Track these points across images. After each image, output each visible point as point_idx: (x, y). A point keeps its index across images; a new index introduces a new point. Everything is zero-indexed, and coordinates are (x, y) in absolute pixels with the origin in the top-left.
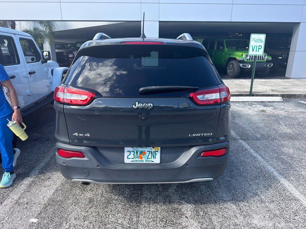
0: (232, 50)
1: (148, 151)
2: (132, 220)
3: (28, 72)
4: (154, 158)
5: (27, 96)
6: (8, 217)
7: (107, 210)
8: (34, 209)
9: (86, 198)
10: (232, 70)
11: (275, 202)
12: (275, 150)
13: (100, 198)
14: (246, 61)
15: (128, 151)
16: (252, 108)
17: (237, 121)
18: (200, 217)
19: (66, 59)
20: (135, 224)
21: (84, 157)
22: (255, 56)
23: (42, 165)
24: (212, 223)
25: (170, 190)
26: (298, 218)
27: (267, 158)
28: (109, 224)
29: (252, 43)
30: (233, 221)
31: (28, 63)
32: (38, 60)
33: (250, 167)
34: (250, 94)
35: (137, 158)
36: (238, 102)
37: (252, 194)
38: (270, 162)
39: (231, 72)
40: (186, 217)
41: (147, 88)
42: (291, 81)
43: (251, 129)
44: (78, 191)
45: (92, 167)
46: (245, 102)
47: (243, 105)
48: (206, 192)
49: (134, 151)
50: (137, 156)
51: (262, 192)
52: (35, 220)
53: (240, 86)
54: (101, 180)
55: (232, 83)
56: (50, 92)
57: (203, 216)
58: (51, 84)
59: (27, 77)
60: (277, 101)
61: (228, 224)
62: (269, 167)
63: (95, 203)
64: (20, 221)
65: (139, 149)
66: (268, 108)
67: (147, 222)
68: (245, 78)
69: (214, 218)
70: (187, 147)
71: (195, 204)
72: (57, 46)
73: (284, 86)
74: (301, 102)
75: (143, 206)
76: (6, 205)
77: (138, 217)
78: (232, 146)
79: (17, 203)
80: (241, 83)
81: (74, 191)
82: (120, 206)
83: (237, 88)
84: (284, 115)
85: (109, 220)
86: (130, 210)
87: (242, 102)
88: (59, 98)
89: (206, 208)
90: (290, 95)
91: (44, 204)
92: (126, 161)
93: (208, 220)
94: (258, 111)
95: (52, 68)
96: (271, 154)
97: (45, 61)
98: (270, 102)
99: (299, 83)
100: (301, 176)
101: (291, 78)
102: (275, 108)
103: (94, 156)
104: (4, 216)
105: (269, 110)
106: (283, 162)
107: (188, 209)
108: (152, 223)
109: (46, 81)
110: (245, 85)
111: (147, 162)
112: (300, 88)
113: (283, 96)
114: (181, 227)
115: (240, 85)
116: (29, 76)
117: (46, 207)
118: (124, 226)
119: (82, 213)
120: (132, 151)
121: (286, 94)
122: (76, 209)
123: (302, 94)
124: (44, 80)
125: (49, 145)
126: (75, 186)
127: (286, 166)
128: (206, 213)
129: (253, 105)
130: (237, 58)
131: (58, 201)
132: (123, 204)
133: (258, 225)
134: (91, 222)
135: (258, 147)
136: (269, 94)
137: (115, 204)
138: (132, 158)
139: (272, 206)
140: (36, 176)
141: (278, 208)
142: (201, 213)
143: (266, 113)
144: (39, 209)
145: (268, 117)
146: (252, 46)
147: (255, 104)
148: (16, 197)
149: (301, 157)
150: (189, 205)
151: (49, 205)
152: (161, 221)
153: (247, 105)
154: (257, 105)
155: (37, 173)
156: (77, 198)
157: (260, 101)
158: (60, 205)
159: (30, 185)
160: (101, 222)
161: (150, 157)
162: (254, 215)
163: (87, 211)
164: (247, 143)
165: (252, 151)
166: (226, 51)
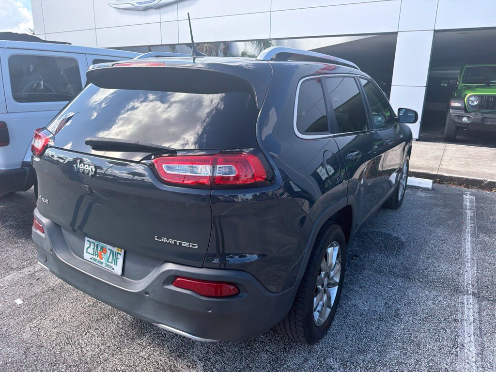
1: (109, 249)
4: (115, 264)
21: (44, 233)
35: (97, 256)
49: (94, 244)
50: (97, 253)
52: (19, 304)
91: (50, 287)
92: (85, 255)
111: (106, 267)
117: (46, 291)
120: (92, 242)
131: (65, 289)
138: (91, 254)
151: (52, 289)
158: (61, 295)
161: (110, 259)
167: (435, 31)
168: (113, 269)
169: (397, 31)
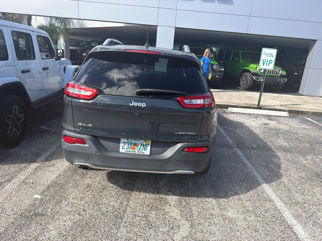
0: (248, 62)
1: (140, 144)
2: (122, 203)
3: (42, 68)
4: (145, 150)
5: (39, 90)
6: (15, 192)
7: (102, 194)
8: (38, 188)
9: (85, 183)
10: (245, 82)
11: (251, 201)
12: (266, 160)
13: (97, 185)
14: (259, 74)
15: (123, 142)
16: (257, 121)
17: (237, 131)
18: (182, 206)
19: (80, 57)
20: (124, 206)
21: (85, 144)
22: (265, 70)
23: (48, 153)
24: (192, 212)
25: (160, 183)
26: (267, 214)
27: (256, 165)
28: (102, 204)
29: (263, 57)
30: (210, 212)
31: (42, 59)
32: (52, 57)
33: (238, 172)
34: (258, 108)
35: (130, 149)
36: (245, 113)
37: (233, 193)
38: (258, 169)
39: (244, 84)
40: (170, 205)
41: (143, 90)
42: (303, 98)
43: (249, 139)
44: (78, 178)
45: (91, 153)
46: (252, 114)
47: (248, 117)
48: (192, 188)
49: (128, 143)
50: (131, 148)
51: (242, 192)
52: (39, 197)
53: (250, 99)
54: (98, 165)
55: (244, 94)
56: (61, 88)
57: (185, 205)
58: (62, 81)
59: (41, 72)
60: (283, 116)
61: (205, 213)
62: (256, 173)
63: (92, 188)
64: (26, 196)
65: (133, 142)
66: (272, 122)
67: (135, 206)
68: (257, 91)
69: (194, 209)
70: (173, 142)
71: (180, 196)
72: (72, 43)
73: (295, 102)
74: (307, 118)
75: (134, 194)
76: (14, 183)
77: (128, 202)
78: (226, 152)
79: (24, 182)
80: (252, 96)
81: (75, 177)
82: (114, 192)
83: (246, 100)
84: (285, 129)
85: (103, 202)
86: (122, 195)
87: (248, 114)
88: (69, 93)
89: (189, 200)
90: (297, 111)
91: (48, 185)
92: (121, 150)
93: (188, 209)
94: (262, 123)
95: (65, 66)
96: (261, 162)
97: (59, 58)
98: (276, 116)
99: (311, 100)
100: (282, 182)
101: (304, 95)
102: (279, 123)
103: (94, 144)
104: (12, 191)
105: (273, 124)
106: (270, 170)
107: (173, 199)
108: (139, 207)
109: (58, 77)
110: (255, 98)
111: (138, 153)
112: (309, 105)
113: (290, 112)
114: (164, 212)
115: (250, 97)
116: (42, 71)
117: (49, 188)
118: (114, 207)
119: (80, 195)
120: (127, 143)
121: (293, 110)
122: (75, 191)
123: (309, 112)
124: (56, 77)
125: (55, 138)
126: (76, 173)
127: (271, 174)
128: (188, 204)
129: (258, 118)
130: (251, 70)
131: (60, 184)
132: (116, 190)
133: (231, 216)
134: (86, 202)
135: (251, 156)
136: (277, 108)
137: (110, 190)
138: (126, 149)
139: (247, 204)
140: (41, 163)
141: (253, 205)
142: (184, 203)
143: (268, 126)
144: (43, 189)
145: (270, 130)
146: (263, 60)
147: (260, 117)
148: (23, 178)
149: (288, 167)
150: (175, 197)
151: (51, 186)
152: (148, 206)
153: (252, 118)
154: (262, 118)
155: (43, 159)
156: (77, 183)
157: (266, 114)
158: (61, 187)
159: (36, 169)
160: (95, 203)
161: (141, 149)
162: (230, 209)
163: (85, 194)
164: (242, 151)
165: (244, 158)
166: (241, 62)
167: (176, 28)
168: (144, 153)
169: (157, 25)
